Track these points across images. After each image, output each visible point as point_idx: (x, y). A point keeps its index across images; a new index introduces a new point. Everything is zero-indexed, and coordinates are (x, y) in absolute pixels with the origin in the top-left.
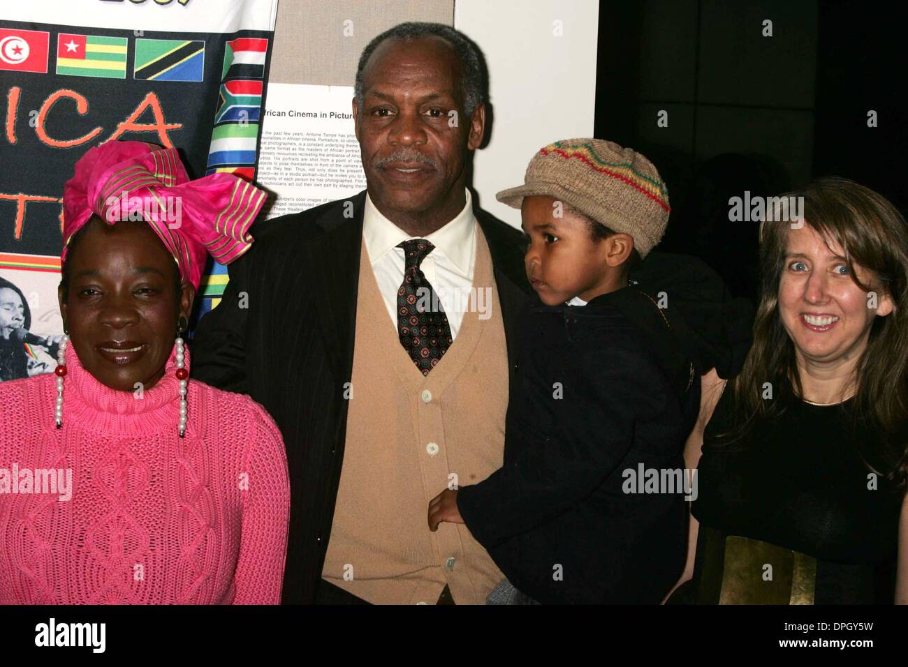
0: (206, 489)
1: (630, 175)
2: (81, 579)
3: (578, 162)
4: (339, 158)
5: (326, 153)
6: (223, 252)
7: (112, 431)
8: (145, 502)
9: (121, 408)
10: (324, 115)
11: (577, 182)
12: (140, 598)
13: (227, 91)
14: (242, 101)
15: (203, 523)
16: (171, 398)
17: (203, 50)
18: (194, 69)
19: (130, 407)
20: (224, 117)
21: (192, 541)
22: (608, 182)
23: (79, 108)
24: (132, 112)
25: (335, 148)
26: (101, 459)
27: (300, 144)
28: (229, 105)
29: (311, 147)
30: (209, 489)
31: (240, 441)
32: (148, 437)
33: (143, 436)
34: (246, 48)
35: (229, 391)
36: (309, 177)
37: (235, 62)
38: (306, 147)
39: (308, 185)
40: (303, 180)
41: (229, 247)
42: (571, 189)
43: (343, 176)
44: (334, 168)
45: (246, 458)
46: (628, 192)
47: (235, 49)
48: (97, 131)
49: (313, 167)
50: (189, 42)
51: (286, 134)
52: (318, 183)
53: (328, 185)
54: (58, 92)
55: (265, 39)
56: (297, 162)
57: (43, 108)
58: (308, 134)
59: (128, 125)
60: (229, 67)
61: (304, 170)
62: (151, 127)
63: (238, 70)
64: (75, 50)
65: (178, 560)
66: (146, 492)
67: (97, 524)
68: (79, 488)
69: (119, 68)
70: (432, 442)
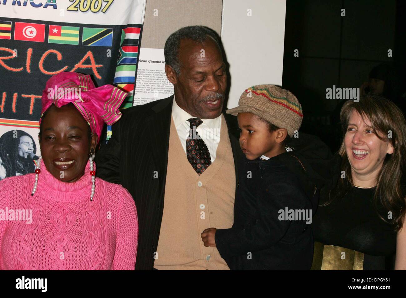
0: (100, 225)
3: (263, 97)
7: (60, 199)
8: (73, 231)
9: (63, 189)
13: (123, 50)
14: (129, 55)
15: (98, 240)
17: (112, 32)
18: (108, 41)
19: (67, 189)
20: (121, 62)
23: (58, 58)
24: (81, 59)
26: (54, 211)
27: (153, 75)
28: (124, 57)
29: (158, 76)
30: (102, 225)
31: (116, 205)
32: (76, 202)
33: (73, 202)
36: (157, 89)
37: (126, 38)
38: (156, 76)
39: (157, 93)
40: (154, 90)
42: (260, 109)
44: (168, 85)
45: (118, 212)
47: (126, 32)
48: (66, 68)
49: (159, 85)
50: (106, 29)
51: (147, 70)
52: (161, 92)
53: (165, 93)
54: (49, 51)
55: (139, 28)
56: (152, 83)
57: (42, 57)
58: (157, 70)
59: (79, 65)
60: (123, 40)
61: (155, 86)
62: (89, 66)
63: (127, 41)
64: (56, 32)
65: (86, 256)
66: (74, 226)
67: (51, 240)
68: (44, 224)
69: (75, 40)
70: (202, 204)
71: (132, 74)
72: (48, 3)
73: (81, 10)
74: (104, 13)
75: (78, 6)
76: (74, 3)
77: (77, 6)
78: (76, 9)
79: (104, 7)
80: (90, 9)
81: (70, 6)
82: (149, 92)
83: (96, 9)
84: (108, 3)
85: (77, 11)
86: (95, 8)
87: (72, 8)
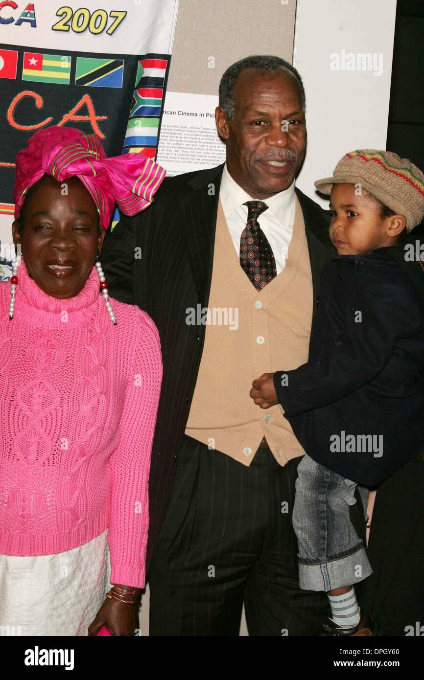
0: (103, 368)
1: (409, 175)
2: (11, 423)
3: (376, 164)
4: (211, 145)
5: (203, 141)
6: (131, 207)
7: (44, 324)
8: (59, 374)
9: (52, 308)
10: (202, 115)
11: (374, 177)
12: (51, 438)
13: (139, 95)
14: (149, 102)
15: (98, 390)
16: (87, 303)
17: (123, 66)
18: (116, 79)
19: (58, 308)
20: (136, 113)
21: (89, 402)
22: (395, 179)
23: (37, 103)
24: (73, 107)
25: (209, 138)
26: (34, 343)
27: (185, 134)
28: (140, 105)
29: (193, 137)
30: (105, 368)
31: (129, 336)
32: (68, 330)
33: (65, 329)
34: (152, 66)
35: (124, 303)
36: (190, 157)
37: (144, 75)
38: (189, 137)
39: (190, 162)
40: (186, 159)
41: (136, 204)
42: (370, 181)
43: (214, 157)
44: (208, 151)
45: (133, 348)
46: (407, 187)
47: (145, 66)
48: (49, 120)
49: (193, 150)
50: (113, 60)
51: (175, 127)
52: (198, 161)
53: (203, 163)
54: (23, 92)
55: (165, 60)
56: (182, 146)
57: (12, 103)
58: (190, 128)
59: (70, 116)
60: (140, 78)
61: (187, 152)
62: (86, 118)
63: (146, 81)
64: (35, 64)
65: (78, 414)
66: (62, 368)
67: (25, 387)
68: (16, 362)
69: (64, 77)
70: (261, 336)
71: (153, 132)
72: (22, 18)
73: (74, 29)
74: (110, 35)
75: (70, 23)
76: (64, 18)
77: (67, 24)
78: (66, 28)
79: (111, 26)
80: (88, 28)
81: (57, 23)
82: (177, 162)
83: (98, 28)
84: (116, 19)
85: (68, 31)
86: (97, 26)
87: (60, 26)
